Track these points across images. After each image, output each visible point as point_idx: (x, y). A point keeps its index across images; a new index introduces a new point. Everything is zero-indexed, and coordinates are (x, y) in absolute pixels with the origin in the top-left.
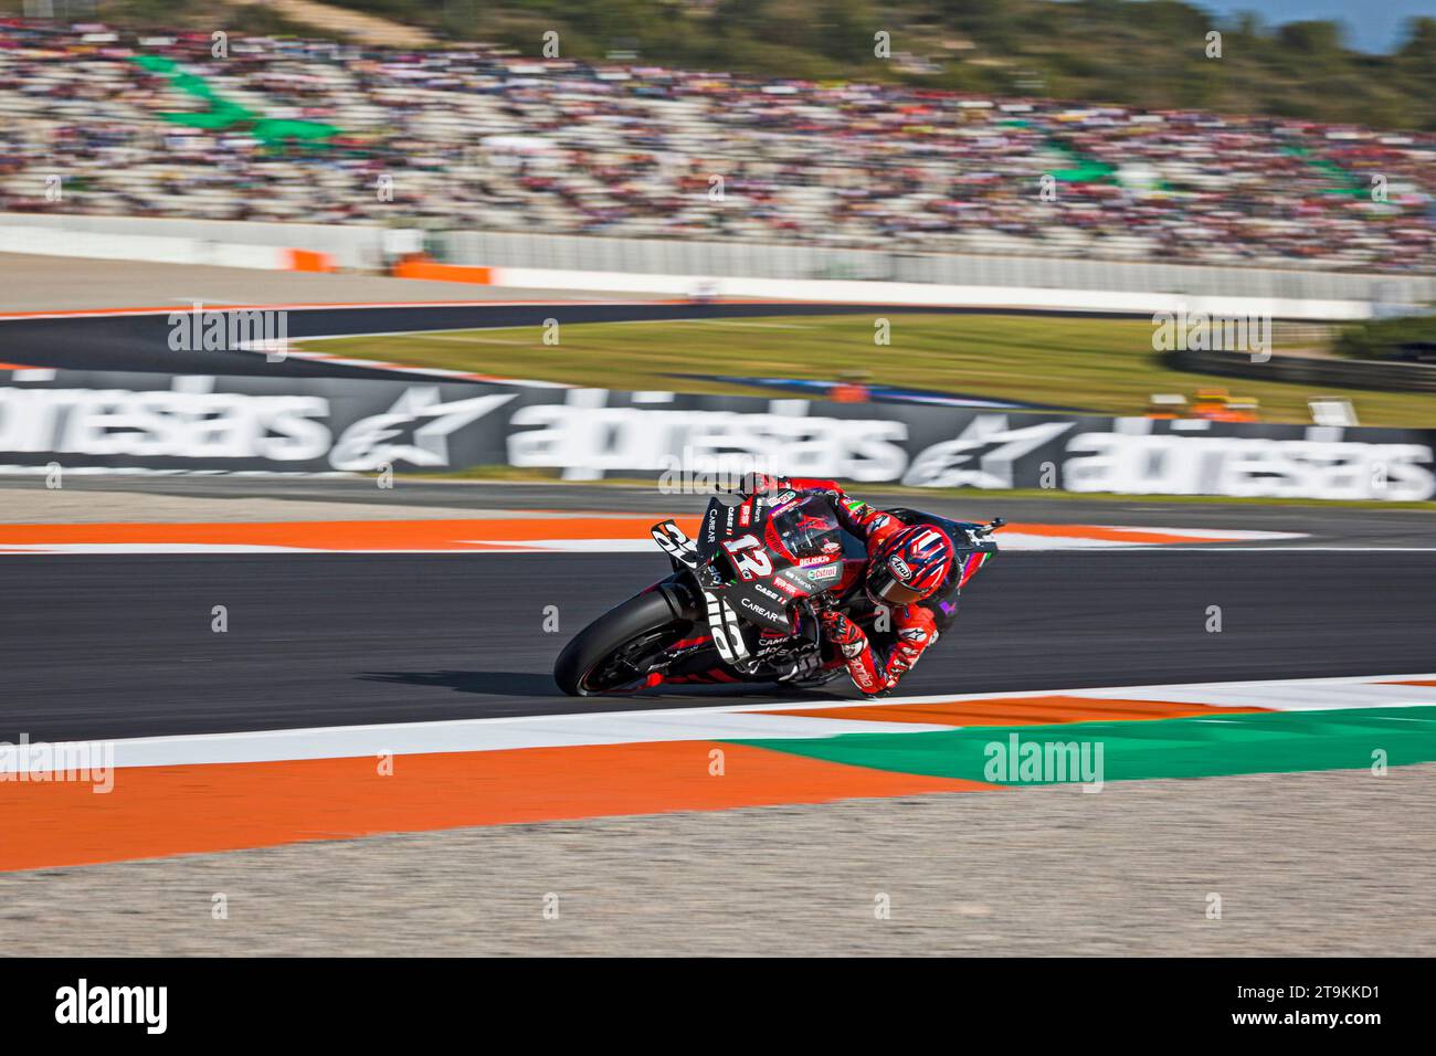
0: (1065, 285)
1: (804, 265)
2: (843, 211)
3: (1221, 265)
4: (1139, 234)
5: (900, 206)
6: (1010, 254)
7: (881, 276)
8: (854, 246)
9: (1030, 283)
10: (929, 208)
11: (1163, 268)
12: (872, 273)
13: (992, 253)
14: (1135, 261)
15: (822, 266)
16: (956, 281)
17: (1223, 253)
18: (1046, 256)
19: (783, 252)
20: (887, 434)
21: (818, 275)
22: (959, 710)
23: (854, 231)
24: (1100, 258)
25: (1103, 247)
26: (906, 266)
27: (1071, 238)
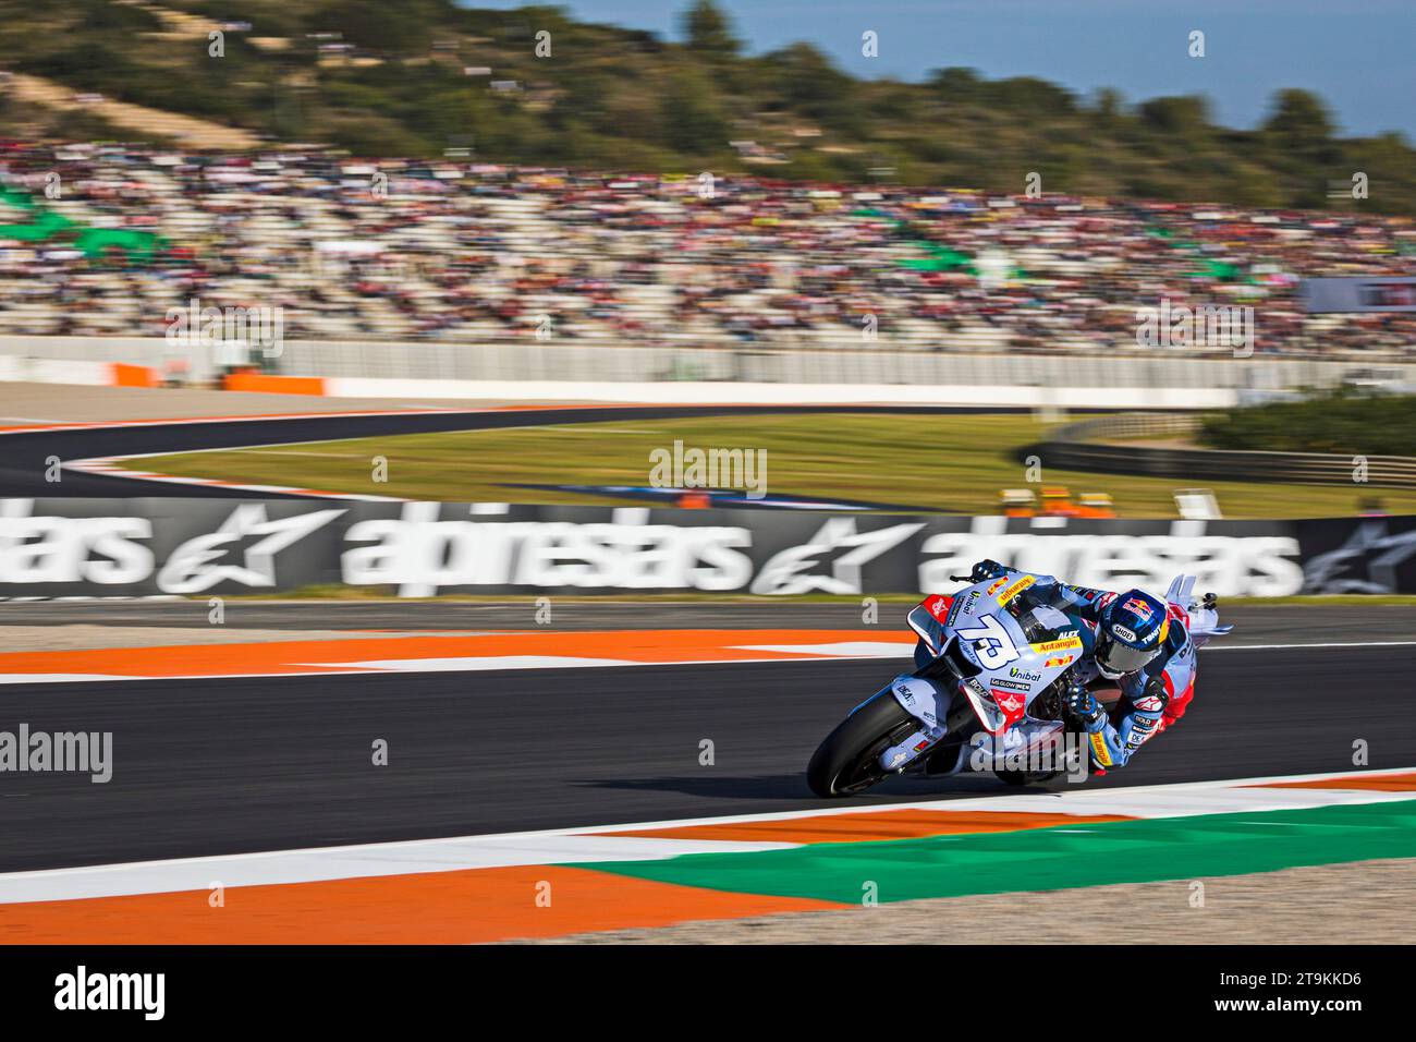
0: (919, 381)
1: (649, 367)
2: (685, 309)
3: (1083, 354)
4: (997, 324)
5: (747, 302)
6: (865, 349)
7: (726, 376)
8: (700, 345)
9: (882, 379)
10: (776, 303)
12: (715, 373)
13: (844, 349)
15: (664, 366)
16: (805, 379)
17: (1081, 342)
18: (899, 350)
19: (625, 353)
21: (660, 377)
22: (809, 826)
23: (699, 329)
24: (957, 351)
25: (958, 340)
26: (754, 364)
27: (924, 330)
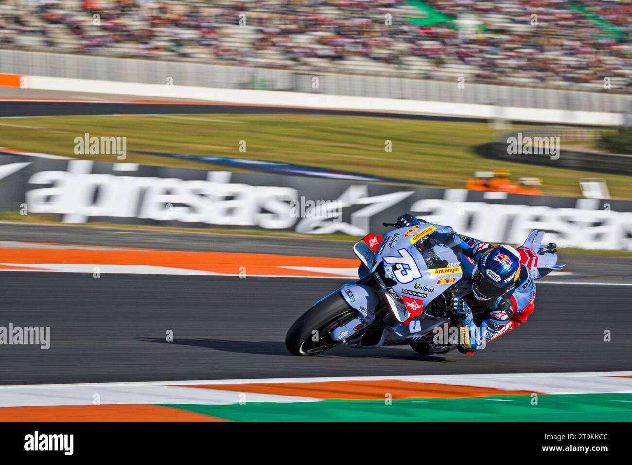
0: (414, 97)
2: (262, 42)
3: (523, 85)
4: (467, 63)
5: (303, 40)
6: (377, 74)
7: (286, 87)
8: (270, 66)
9: (390, 95)
10: (321, 41)
11: (482, 87)
12: (279, 85)
13: (365, 74)
14: (465, 82)
15: (247, 80)
16: (339, 92)
18: (402, 76)
19: (221, 69)
20: (284, 196)
22: (325, 388)
23: (271, 55)
24: (440, 79)
25: (442, 72)
26: (304, 81)
27: (419, 65)
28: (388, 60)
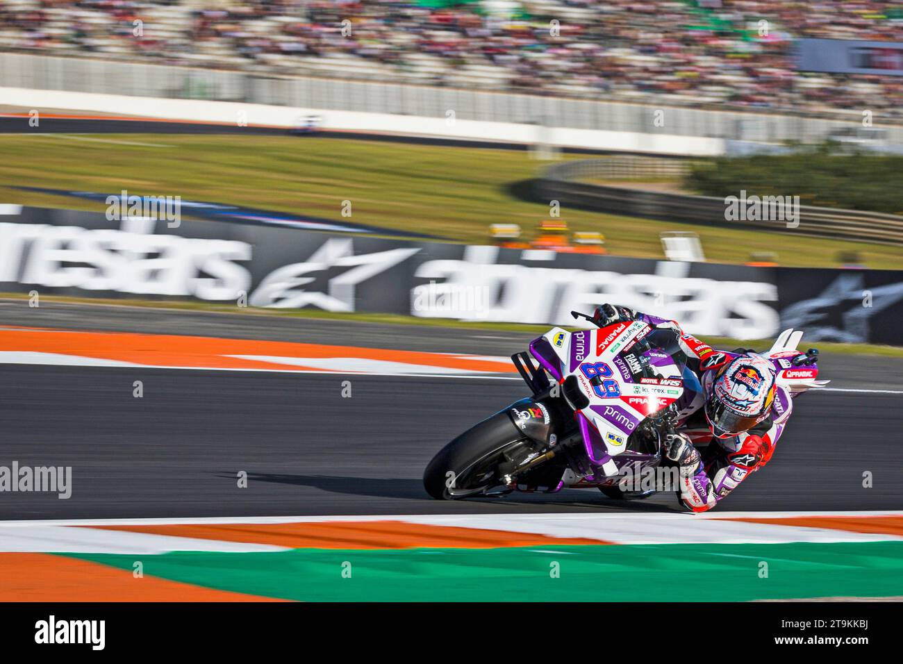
0: (421, 112)
2: (200, 31)
3: (579, 97)
4: (498, 64)
5: (260, 27)
6: (367, 79)
7: (235, 96)
8: (211, 66)
9: (386, 109)
11: (519, 98)
12: (225, 94)
13: (350, 78)
14: (494, 91)
15: (177, 84)
16: (312, 104)
17: (577, 85)
18: (404, 82)
19: (141, 69)
20: (232, 254)
21: (173, 94)
23: (214, 50)
24: (458, 87)
25: (460, 77)
26: (263, 87)
27: (428, 65)
28: (383, 59)
